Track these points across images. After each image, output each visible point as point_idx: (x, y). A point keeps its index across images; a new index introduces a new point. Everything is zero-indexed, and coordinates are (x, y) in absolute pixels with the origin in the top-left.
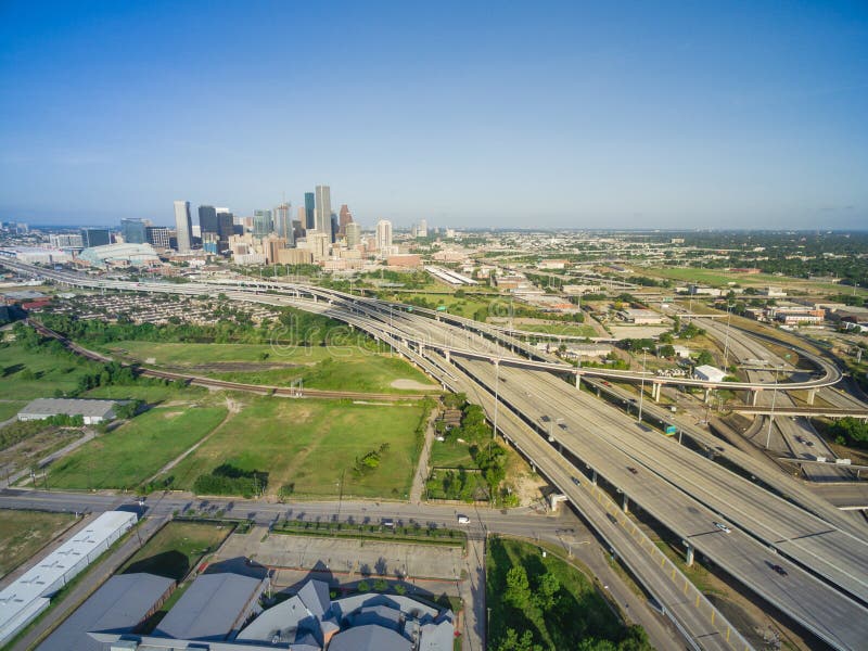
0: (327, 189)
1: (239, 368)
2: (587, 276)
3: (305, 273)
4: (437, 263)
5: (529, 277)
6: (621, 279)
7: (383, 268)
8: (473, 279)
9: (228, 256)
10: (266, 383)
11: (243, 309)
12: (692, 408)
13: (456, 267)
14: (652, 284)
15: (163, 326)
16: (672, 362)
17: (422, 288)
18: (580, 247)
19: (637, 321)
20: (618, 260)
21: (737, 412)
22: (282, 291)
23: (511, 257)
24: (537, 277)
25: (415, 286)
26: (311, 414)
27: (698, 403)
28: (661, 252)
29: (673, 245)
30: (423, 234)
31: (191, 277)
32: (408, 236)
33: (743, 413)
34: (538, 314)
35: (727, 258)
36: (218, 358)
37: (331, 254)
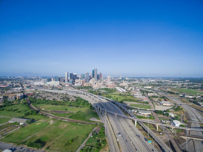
0: (97, 69)
1: (59, 112)
2: (156, 91)
3: (88, 88)
4: (119, 86)
5: (141, 90)
6: (165, 92)
7: (106, 87)
8: (126, 91)
9: (74, 84)
10: (62, 117)
11: (69, 97)
12: (167, 134)
13: (123, 87)
14: (173, 93)
15: (51, 101)
16: (168, 118)
17: (112, 93)
18: (158, 82)
19: (164, 104)
20: (167, 86)
21: (181, 136)
22: (80, 93)
23: (139, 85)
24: (142, 91)
25: (111, 92)
26: (67, 126)
27: (170, 132)
28: (181, 84)
29: (186, 82)
30: (120, 78)
31: (64, 89)
32: (116, 79)
33: (183, 137)
34: (137, 101)
35: (200, 86)
36: (57, 109)
37: (95, 84)
